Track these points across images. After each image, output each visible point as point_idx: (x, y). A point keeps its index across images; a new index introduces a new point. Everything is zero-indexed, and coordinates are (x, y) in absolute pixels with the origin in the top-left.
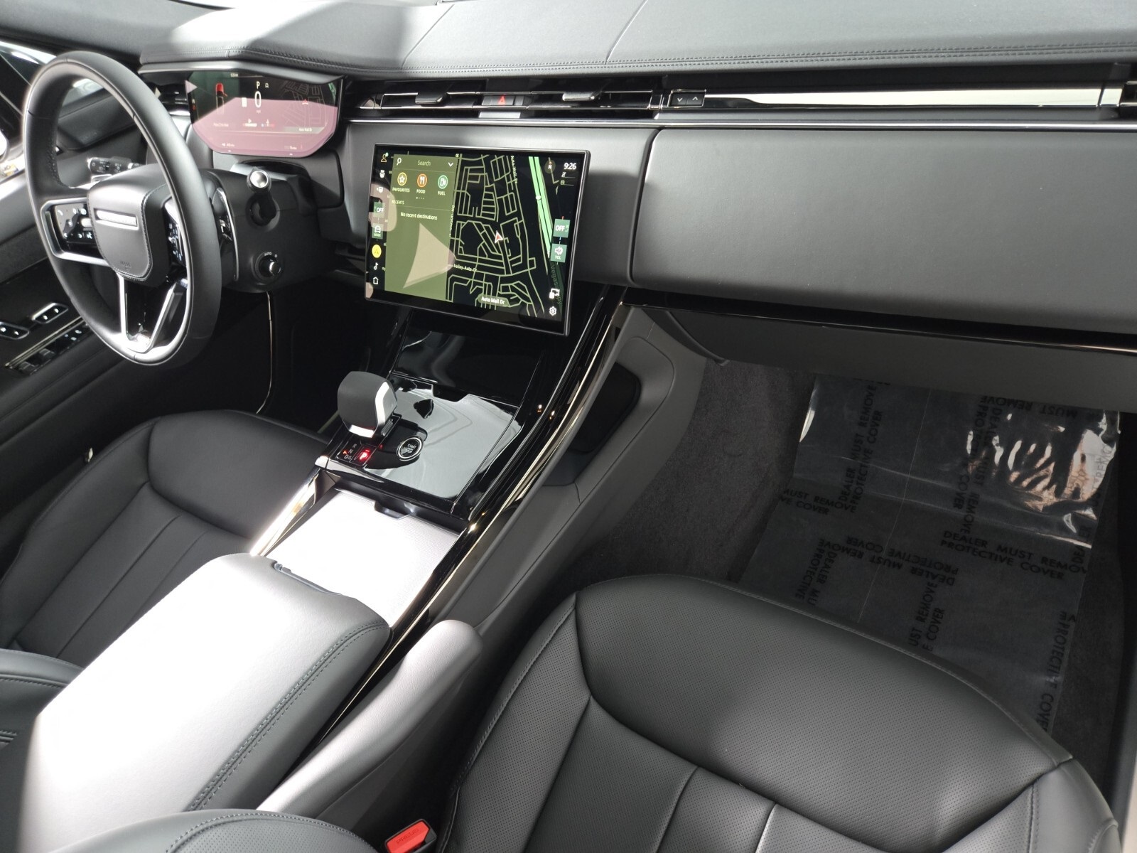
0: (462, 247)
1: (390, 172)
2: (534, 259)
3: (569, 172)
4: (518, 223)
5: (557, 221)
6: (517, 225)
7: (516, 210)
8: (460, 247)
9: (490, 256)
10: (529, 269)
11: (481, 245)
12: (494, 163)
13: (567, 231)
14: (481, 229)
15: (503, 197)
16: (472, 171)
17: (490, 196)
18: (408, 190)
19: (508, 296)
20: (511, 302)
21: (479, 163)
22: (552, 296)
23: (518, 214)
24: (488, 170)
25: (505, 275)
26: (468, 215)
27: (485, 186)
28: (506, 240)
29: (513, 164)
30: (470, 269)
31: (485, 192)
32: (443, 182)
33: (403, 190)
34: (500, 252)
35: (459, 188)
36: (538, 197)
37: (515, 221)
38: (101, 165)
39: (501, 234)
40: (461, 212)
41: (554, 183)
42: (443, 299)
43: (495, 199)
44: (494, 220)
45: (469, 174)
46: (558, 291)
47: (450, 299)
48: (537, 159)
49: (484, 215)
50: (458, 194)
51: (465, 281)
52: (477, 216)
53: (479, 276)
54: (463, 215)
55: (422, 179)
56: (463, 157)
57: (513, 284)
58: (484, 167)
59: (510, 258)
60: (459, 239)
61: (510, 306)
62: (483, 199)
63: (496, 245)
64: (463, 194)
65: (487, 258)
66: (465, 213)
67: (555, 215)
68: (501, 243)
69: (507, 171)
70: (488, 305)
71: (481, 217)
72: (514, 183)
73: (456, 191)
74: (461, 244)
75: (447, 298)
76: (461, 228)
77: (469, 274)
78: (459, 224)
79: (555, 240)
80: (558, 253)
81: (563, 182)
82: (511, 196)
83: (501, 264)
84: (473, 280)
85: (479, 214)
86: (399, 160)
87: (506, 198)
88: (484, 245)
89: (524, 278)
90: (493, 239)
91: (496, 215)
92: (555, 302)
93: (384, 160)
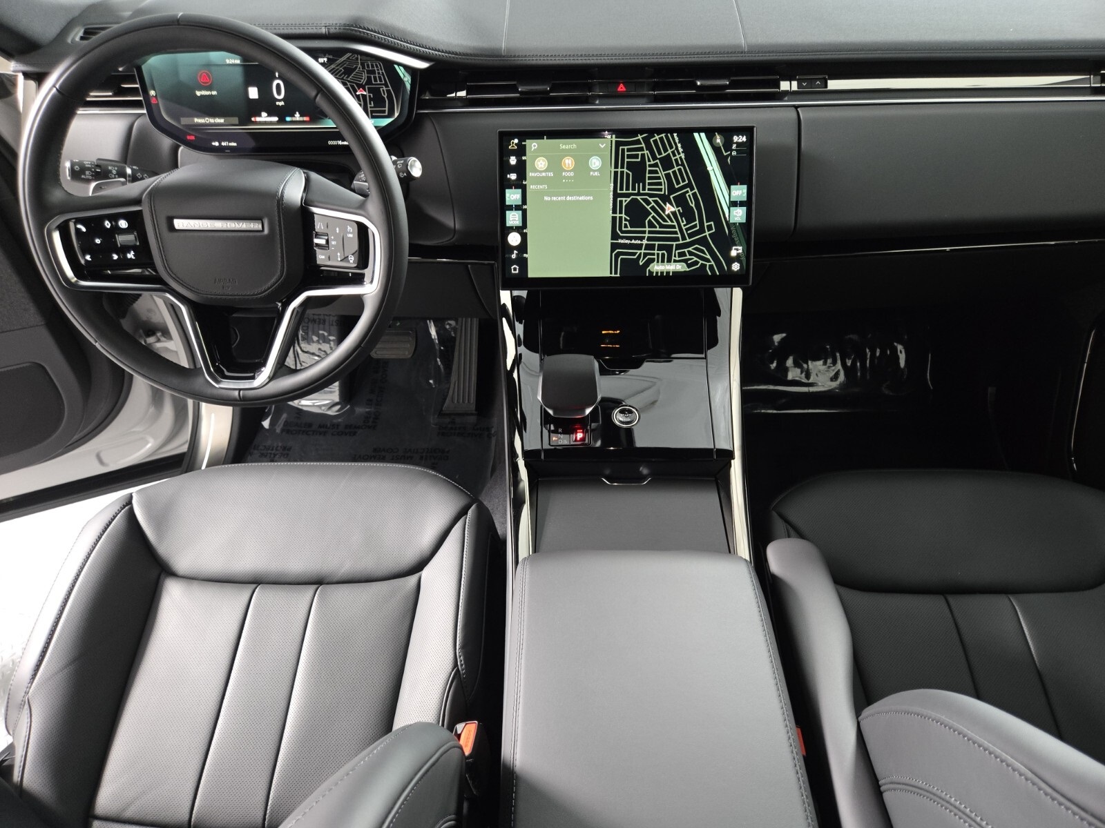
0: (627, 223)
1: (524, 158)
2: (712, 223)
3: (739, 144)
4: (690, 193)
5: (732, 187)
6: (689, 196)
7: (687, 182)
8: (624, 222)
9: (661, 226)
10: (707, 233)
11: (650, 217)
12: (655, 141)
13: (745, 195)
14: (648, 203)
15: (670, 171)
16: (629, 150)
17: (656, 172)
18: (551, 174)
19: (685, 261)
20: (689, 266)
21: (638, 142)
22: (734, 253)
23: (690, 185)
24: (649, 148)
25: (681, 242)
26: (631, 191)
27: (648, 163)
28: (679, 211)
29: (677, 141)
30: (639, 242)
31: (648, 169)
32: (595, 163)
33: (544, 174)
34: (672, 222)
35: (616, 167)
36: (709, 168)
37: (687, 192)
38: (89, 169)
39: (673, 207)
40: (621, 189)
41: (725, 154)
42: (607, 274)
43: (662, 174)
44: (663, 193)
45: (626, 153)
46: (740, 248)
47: (616, 273)
48: (703, 135)
49: (649, 189)
50: (616, 173)
51: (634, 254)
52: (641, 192)
53: (649, 247)
54: (624, 191)
55: (568, 162)
56: (616, 138)
57: (690, 249)
58: (643, 145)
59: (685, 225)
60: (623, 215)
61: (688, 270)
62: (647, 175)
63: (668, 216)
64: (622, 173)
65: (658, 229)
66: (628, 189)
67: (730, 181)
68: (674, 213)
69: (671, 147)
70: (662, 273)
71: (647, 191)
72: (680, 158)
73: (613, 170)
74: (626, 220)
75: (611, 273)
76: (624, 204)
77: (639, 247)
78: (621, 202)
79: (734, 204)
80: (739, 215)
81: (734, 153)
82: (680, 170)
83: (676, 233)
84: (643, 251)
85: (644, 189)
86: (532, 145)
87: (674, 172)
88: (653, 217)
89: (703, 241)
90: (663, 210)
91: (664, 188)
92: (738, 259)
93: (513, 146)
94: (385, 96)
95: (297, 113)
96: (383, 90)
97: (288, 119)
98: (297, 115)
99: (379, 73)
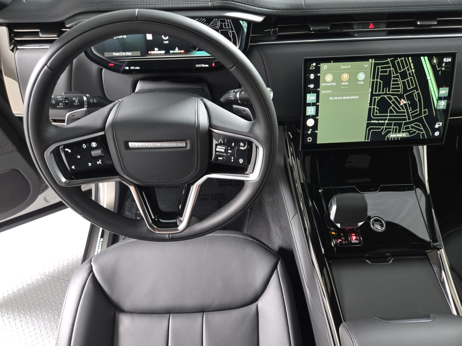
0: (377, 111)
1: (318, 75)
2: (427, 110)
3: (446, 63)
4: (416, 93)
5: (440, 88)
6: (415, 94)
7: (415, 86)
8: (375, 111)
9: (397, 112)
10: (423, 116)
11: (391, 107)
12: (398, 62)
13: (447, 93)
14: (391, 99)
15: (405, 80)
16: (382, 68)
17: (397, 81)
18: (334, 84)
19: (408, 132)
20: (410, 134)
21: (388, 63)
22: (437, 126)
23: (416, 88)
24: (394, 66)
25: (408, 121)
26: (381, 93)
27: (392, 76)
28: (408, 103)
29: (411, 62)
30: (383, 122)
31: (392, 79)
32: (361, 76)
33: (330, 84)
34: (404, 109)
35: (374, 78)
36: (428, 78)
37: (414, 92)
38: (61, 101)
39: (405, 100)
40: (376, 91)
41: (438, 69)
42: (363, 140)
43: (400, 82)
44: (400, 93)
45: (380, 70)
46: (441, 123)
47: (368, 139)
48: (426, 58)
49: (392, 91)
50: (373, 82)
51: (380, 129)
52: (387, 93)
53: (388, 124)
54: (377, 93)
55: (345, 76)
56: (374, 61)
57: (412, 125)
58: (391, 65)
59: (411, 112)
60: (376, 107)
61: (409, 136)
62: (392, 83)
63: (402, 106)
64: (377, 82)
65: (395, 114)
66: (379, 91)
67: (439, 85)
68: (405, 105)
69: (407, 66)
70: (394, 138)
71: (390, 92)
72: (412, 72)
73: (372, 80)
74: (377, 109)
75: (365, 140)
76: (377, 100)
77: (383, 124)
78: (375, 99)
79: (440, 98)
80: (442, 105)
81: (443, 69)
82: (411, 79)
83: (405, 116)
84: (385, 127)
85: (389, 91)
86: (324, 66)
87: (408, 81)
88: (393, 107)
89: (420, 120)
90: (399, 103)
91: (401, 90)
92: (438, 129)
93: (312, 68)
94: (231, 37)
95: (177, 48)
96: (230, 33)
97: (171, 52)
98: (177, 49)
99: (227, 22)
